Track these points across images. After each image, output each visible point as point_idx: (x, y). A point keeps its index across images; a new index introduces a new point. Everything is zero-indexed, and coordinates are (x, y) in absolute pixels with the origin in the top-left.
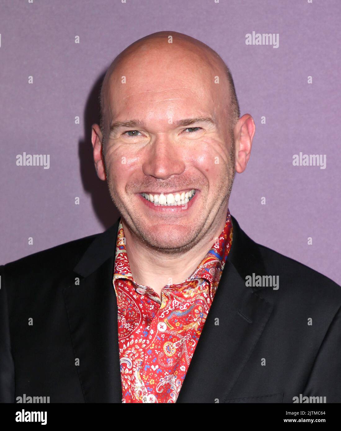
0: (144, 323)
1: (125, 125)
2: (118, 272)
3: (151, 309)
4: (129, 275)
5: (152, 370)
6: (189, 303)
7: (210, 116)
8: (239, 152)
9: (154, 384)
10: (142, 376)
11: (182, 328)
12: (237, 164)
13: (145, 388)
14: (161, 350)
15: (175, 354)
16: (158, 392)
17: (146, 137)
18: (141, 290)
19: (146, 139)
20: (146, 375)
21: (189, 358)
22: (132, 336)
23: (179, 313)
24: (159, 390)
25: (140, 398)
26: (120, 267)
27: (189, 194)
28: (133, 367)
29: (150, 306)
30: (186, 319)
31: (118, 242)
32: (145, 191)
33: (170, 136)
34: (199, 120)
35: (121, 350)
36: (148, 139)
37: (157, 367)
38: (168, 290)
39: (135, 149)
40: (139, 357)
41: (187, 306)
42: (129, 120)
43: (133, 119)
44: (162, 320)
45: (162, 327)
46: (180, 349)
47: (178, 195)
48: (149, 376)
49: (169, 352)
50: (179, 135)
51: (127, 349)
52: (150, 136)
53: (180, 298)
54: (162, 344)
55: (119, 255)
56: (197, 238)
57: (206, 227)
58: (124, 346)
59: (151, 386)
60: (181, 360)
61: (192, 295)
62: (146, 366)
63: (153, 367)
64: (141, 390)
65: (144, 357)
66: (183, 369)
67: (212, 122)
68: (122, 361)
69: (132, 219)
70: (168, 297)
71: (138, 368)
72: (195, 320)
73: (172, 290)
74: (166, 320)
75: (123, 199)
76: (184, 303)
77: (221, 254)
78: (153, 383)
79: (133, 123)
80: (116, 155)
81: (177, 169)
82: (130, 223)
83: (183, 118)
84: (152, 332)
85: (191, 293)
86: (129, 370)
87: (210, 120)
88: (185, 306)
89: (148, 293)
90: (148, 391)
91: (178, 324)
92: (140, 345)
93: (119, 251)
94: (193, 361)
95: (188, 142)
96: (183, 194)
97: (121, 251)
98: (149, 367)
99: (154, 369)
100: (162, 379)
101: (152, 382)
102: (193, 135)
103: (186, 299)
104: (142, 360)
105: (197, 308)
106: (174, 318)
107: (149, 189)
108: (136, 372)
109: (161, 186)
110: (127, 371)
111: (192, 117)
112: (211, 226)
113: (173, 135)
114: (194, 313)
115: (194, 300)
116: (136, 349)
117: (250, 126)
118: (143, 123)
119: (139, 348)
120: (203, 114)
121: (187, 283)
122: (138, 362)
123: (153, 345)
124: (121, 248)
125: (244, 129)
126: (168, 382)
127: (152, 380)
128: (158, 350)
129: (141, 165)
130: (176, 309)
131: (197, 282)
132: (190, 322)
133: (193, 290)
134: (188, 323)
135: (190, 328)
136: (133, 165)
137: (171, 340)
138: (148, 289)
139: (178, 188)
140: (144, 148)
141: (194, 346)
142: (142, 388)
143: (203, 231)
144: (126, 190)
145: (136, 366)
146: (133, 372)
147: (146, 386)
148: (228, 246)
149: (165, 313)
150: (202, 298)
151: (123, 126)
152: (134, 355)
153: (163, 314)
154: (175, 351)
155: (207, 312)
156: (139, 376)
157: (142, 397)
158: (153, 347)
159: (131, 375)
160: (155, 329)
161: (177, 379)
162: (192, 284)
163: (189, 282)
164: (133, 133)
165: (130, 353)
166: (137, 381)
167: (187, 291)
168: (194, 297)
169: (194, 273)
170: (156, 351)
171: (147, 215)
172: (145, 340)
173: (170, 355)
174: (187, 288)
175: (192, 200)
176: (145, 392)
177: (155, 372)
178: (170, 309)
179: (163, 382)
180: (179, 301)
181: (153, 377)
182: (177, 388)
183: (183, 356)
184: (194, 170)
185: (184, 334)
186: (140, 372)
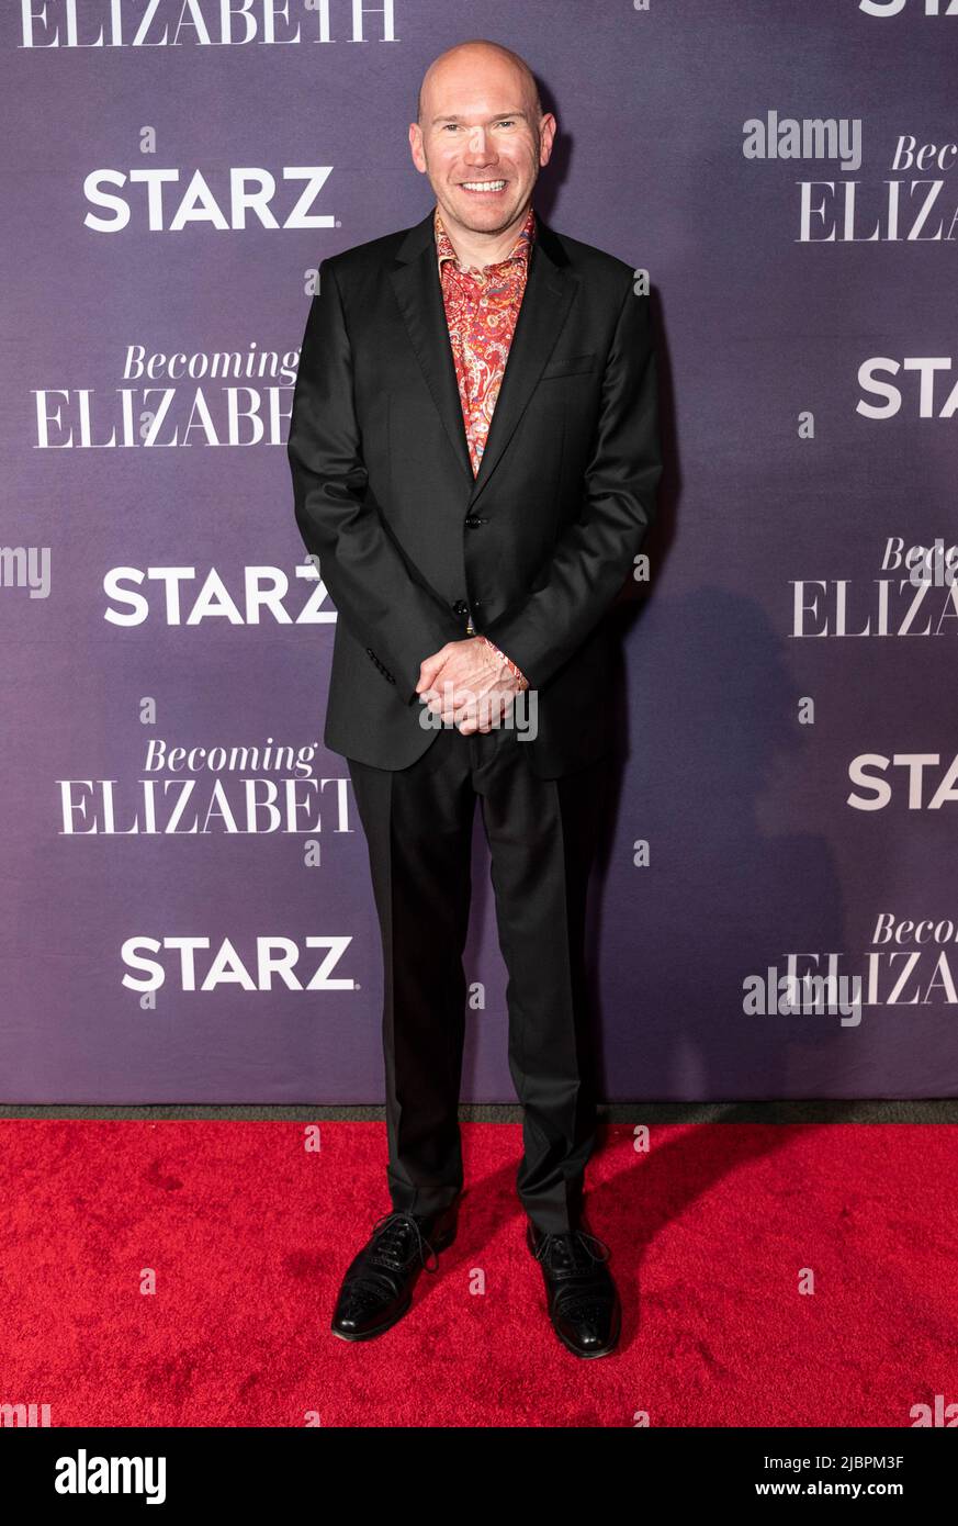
0: (467, 300)
1: (446, 120)
2: (441, 254)
3: (471, 288)
4: (451, 256)
5: (479, 340)
6: (505, 281)
7: (521, 112)
9: (483, 352)
11: (502, 303)
12: (541, 160)
13: (475, 356)
14: (485, 322)
15: (498, 325)
16: (486, 358)
17: (464, 131)
18: (463, 269)
19: (464, 133)
21: (512, 328)
23: (497, 290)
24: (488, 357)
26: (442, 250)
27: (501, 183)
28: (461, 340)
29: (471, 285)
30: (505, 295)
32: (465, 181)
33: (487, 130)
34: (512, 115)
35: (450, 325)
37: (483, 337)
39: (454, 142)
40: (466, 330)
41: (503, 284)
42: (450, 115)
43: (453, 114)
44: (483, 296)
46: (503, 320)
47: (493, 184)
49: (493, 322)
50: (494, 128)
51: (455, 324)
53: (498, 277)
54: (486, 318)
55: (440, 240)
56: (509, 223)
57: (517, 213)
58: (453, 321)
59: (479, 354)
60: (505, 329)
61: (507, 274)
64: (471, 358)
65: (471, 329)
66: (508, 337)
67: (523, 117)
68: (451, 333)
70: (488, 276)
71: (466, 340)
72: (513, 295)
73: (491, 269)
74: (487, 296)
76: (501, 281)
77: (530, 237)
79: (454, 118)
81: (493, 160)
82: (450, 210)
83: (498, 112)
84: (476, 307)
86: (459, 342)
87: (521, 115)
88: (501, 284)
89: (469, 272)
91: (497, 300)
92: (466, 320)
93: (439, 236)
94: (516, 330)
95: (502, 135)
96: (497, 183)
97: (443, 236)
99: (481, 340)
100: (489, 347)
101: (480, 350)
102: (506, 130)
103: (503, 277)
104: (469, 333)
106: (493, 294)
107: (468, 178)
108: (465, 343)
109: (478, 175)
110: (457, 343)
111: (507, 112)
112: (521, 213)
113: (490, 128)
114: (512, 290)
115: (509, 278)
116: (463, 324)
117: (551, 124)
118: (463, 118)
119: (465, 322)
120: (516, 110)
124: (441, 233)
125: (546, 127)
129: (461, 157)
130: (495, 286)
131: (512, 261)
133: (507, 270)
134: (507, 298)
135: (509, 302)
136: (454, 157)
137: (493, 313)
138: (469, 268)
139: (495, 178)
141: (515, 317)
142: (471, 356)
143: (515, 216)
144: (448, 181)
145: (464, 338)
146: (462, 343)
148: (534, 232)
149: (486, 291)
151: (444, 120)
152: (461, 329)
153: (484, 291)
155: (523, 289)
157: (472, 364)
159: (461, 346)
160: (478, 305)
166: (467, 351)
167: (503, 271)
168: (509, 275)
169: (510, 253)
173: (493, 326)
175: (504, 187)
177: (481, 342)
178: (490, 286)
179: (490, 350)
180: (497, 279)
183: (508, 326)
184: (505, 162)
185: (504, 308)
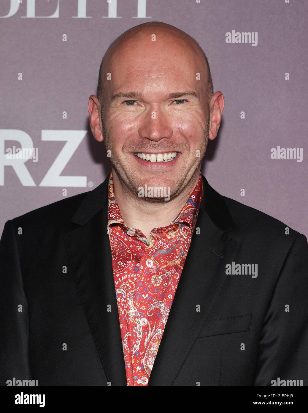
0: (134, 261)
1: (126, 96)
2: (111, 219)
3: (138, 249)
4: (121, 220)
5: (143, 298)
6: (171, 243)
7: (195, 91)
8: (212, 122)
9: (146, 309)
10: (134, 304)
11: (166, 264)
12: (210, 132)
13: (138, 313)
14: (150, 282)
15: (161, 284)
16: (148, 315)
17: (142, 106)
18: (131, 232)
19: (141, 108)
20: (138, 303)
21: (174, 288)
22: (126, 272)
23: (163, 252)
24: (150, 314)
25: (135, 322)
26: (113, 214)
27: (174, 155)
28: (127, 297)
29: (138, 247)
30: (170, 256)
31: (110, 195)
32: (139, 151)
33: (162, 106)
34: (186, 94)
35: (117, 283)
36: (143, 108)
37: (147, 296)
38: (155, 232)
39: (132, 116)
40: (132, 289)
41: (169, 246)
42: (129, 91)
43: (132, 91)
44: (149, 257)
45: (149, 263)
46: (166, 280)
47: (166, 155)
48: (141, 303)
49: (156, 283)
50: (169, 105)
51: (122, 282)
52: (145, 106)
53: (164, 240)
54: (150, 277)
55: (111, 205)
56: (178, 192)
57: (186, 182)
58: (119, 279)
59: (143, 311)
60: (168, 289)
61: (173, 236)
62: (138, 295)
63: (143, 296)
64: (135, 315)
65: (136, 288)
66: (170, 297)
67: (196, 96)
68: (118, 291)
69: (126, 174)
70: (155, 239)
71: (131, 298)
72: (177, 257)
73: (158, 232)
74: (152, 257)
75: (120, 157)
76: (167, 243)
77: (197, 203)
78: (145, 309)
79: (133, 95)
80: (116, 121)
81: (167, 134)
83: (174, 91)
84: (142, 267)
85: (172, 235)
86: (125, 299)
87: (194, 94)
88: (167, 246)
89: (137, 234)
90: (141, 316)
91: (162, 261)
92: (132, 279)
93: (111, 202)
95: (176, 112)
96: (170, 154)
97: (113, 202)
98: (140, 296)
99: (145, 298)
100: (152, 305)
101: (143, 308)
102: (180, 106)
103: (169, 240)
104: (134, 291)
105: (178, 248)
106: (159, 256)
107: (143, 149)
108: (130, 301)
109: (153, 147)
110: (123, 300)
111: (181, 91)
112: (189, 182)
113: (164, 105)
114: (176, 252)
115: (174, 241)
116: (129, 282)
117: (221, 101)
118: (141, 95)
119: (131, 281)
120: (190, 90)
121: (171, 226)
122: (131, 293)
123: (143, 278)
124: (112, 199)
125: (216, 104)
126: (156, 307)
127: (143, 306)
128: (147, 281)
129: (137, 130)
130: (161, 248)
131: (178, 226)
132: (173, 259)
133: (174, 232)
134: (171, 260)
135: (173, 264)
136: (130, 129)
137: (158, 273)
138: (137, 231)
139: (167, 150)
140: (139, 115)
141: (178, 278)
142: (135, 313)
143: (183, 186)
144: (123, 149)
145: (130, 296)
146: (127, 301)
147: (139, 312)
148: (201, 198)
149: (152, 252)
150: (181, 239)
151: (124, 96)
152: (127, 287)
153: (150, 252)
154: (161, 281)
155: (187, 251)
156: (133, 304)
157: (136, 321)
158: (143, 280)
159: (126, 303)
160: (144, 265)
161: (166, 305)
162: (174, 227)
163: (172, 225)
164: (130, 103)
165: (125, 286)
166: (131, 308)
167: (170, 233)
168: (175, 238)
169: (177, 218)
170: (145, 283)
171: (140, 171)
172: (136, 275)
173: (157, 285)
174: (170, 231)
176: (138, 316)
177: (145, 300)
178: (156, 248)
179: (153, 308)
180: (164, 242)
181: (144, 304)
182: (166, 312)
183: (170, 286)
184: (179, 136)
185: (168, 268)
186: (134, 300)
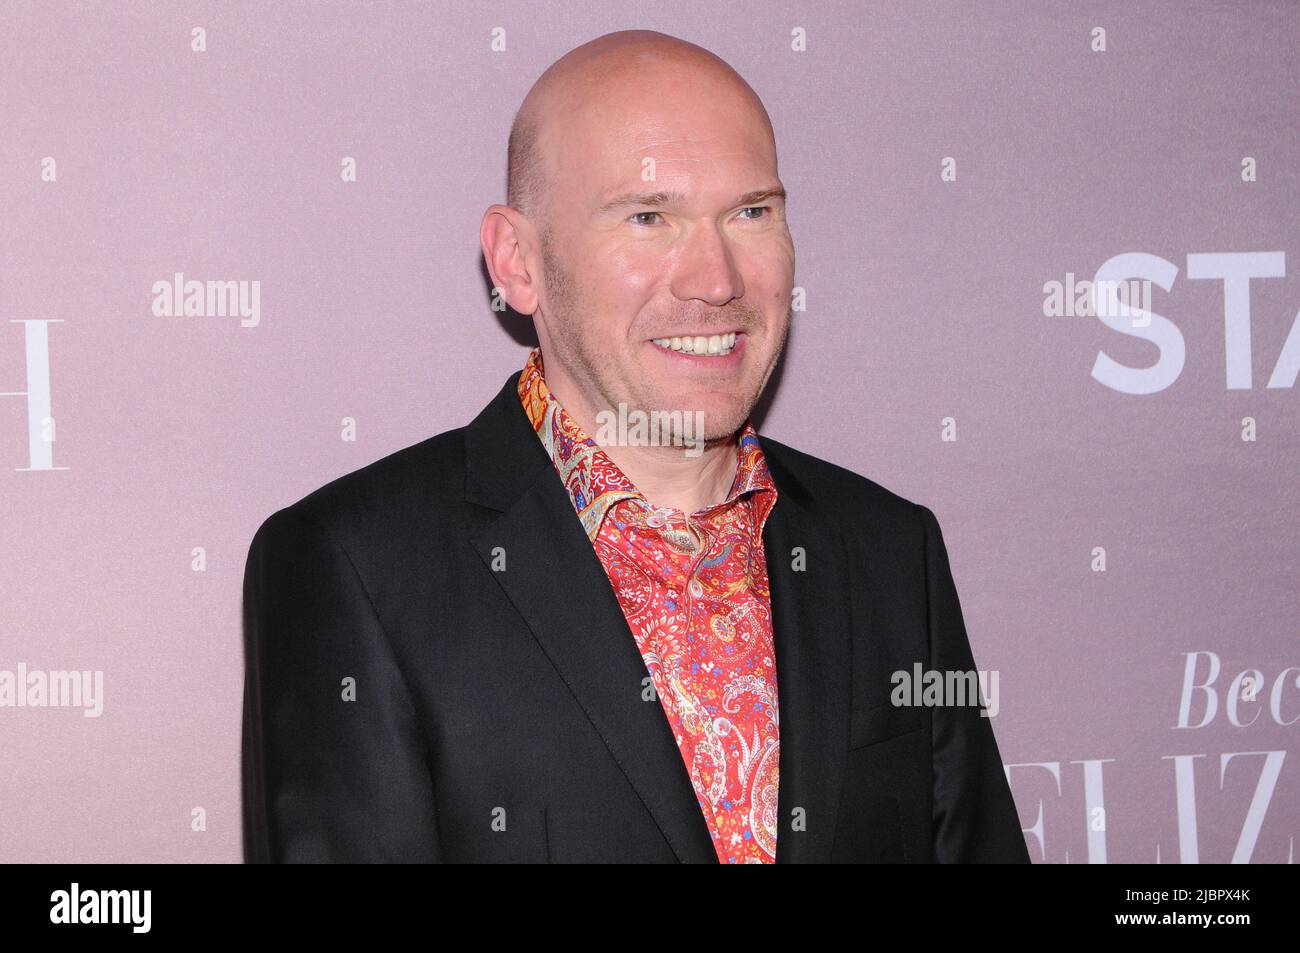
0: (657, 584)
3: (657, 558)
5: (705, 671)
9: (717, 698)
10: (686, 687)
13: (703, 708)
14: (709, 631)
15: (736, 637)
16: (729, 711)
17: (671, 226)
19: (671, 230)
20: (698, 683)
22: (650, 613)
24: (731, 707)
25: (699, 728)
28: (664, 673)
29: (656, 553)
30: (728, 571)
35: (640, 639)
37: (711, 665)
40: (671, 651)
45: (695, 588)
46: (743, 626)
49: (724, 633)
51: (650, 637)
54: (707, 622)
58: (643, 630)
59: (712, 703)
62: (691, 666)
63: (704, 665)
64: (696, 712)
65: (683, 649)
66: (766, 660)
68: (649, 658)
71: (674, 672)
78: (715, 696)
90: (710, 713)
91: (716, 582)
92: (665, 628)
98: (696, 667)
99: (708, 670)
100: (728, 685)
104: (678, 656)
105: (738, 549)
108: (673, 680)
111: (764, 187)
116: (661, 638)
119: (664, 634)
122: (671, 661)
123: (692, 624)
124: (588, 443)
126: (742, 691)
127: (710, 691)
128: (703, 632)
132: (738, 577)
134: (734, 579)
137: (717, 611)
141: (767, 618)
142: (695, 708)
145: (670, 668)
146: (667, 681)
147: (703, 704)
150: (736, 530)
152: (659, 649)
154: (733, 630)
156: (681, 687)
157: (702, 727)
158: (693, 629)
159: (667, 687)
161: (767, 682)
166: (680, 697)
170: (700, 635)
172: (673, 618)
173: (727, 640)
176: (704, 716)
177: (709, 676)
179: (735, 692)
182: (772, 698)
183: (760, 638)
185: (736, 598)
186: (682, 679)
